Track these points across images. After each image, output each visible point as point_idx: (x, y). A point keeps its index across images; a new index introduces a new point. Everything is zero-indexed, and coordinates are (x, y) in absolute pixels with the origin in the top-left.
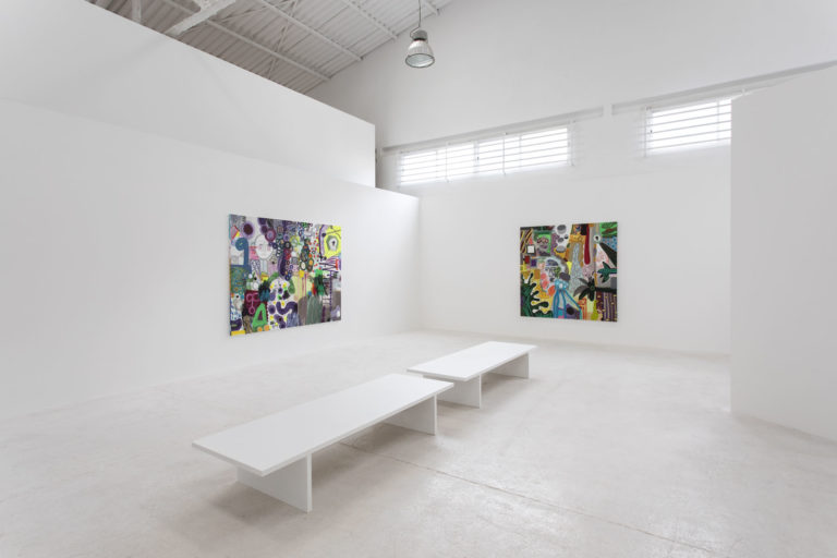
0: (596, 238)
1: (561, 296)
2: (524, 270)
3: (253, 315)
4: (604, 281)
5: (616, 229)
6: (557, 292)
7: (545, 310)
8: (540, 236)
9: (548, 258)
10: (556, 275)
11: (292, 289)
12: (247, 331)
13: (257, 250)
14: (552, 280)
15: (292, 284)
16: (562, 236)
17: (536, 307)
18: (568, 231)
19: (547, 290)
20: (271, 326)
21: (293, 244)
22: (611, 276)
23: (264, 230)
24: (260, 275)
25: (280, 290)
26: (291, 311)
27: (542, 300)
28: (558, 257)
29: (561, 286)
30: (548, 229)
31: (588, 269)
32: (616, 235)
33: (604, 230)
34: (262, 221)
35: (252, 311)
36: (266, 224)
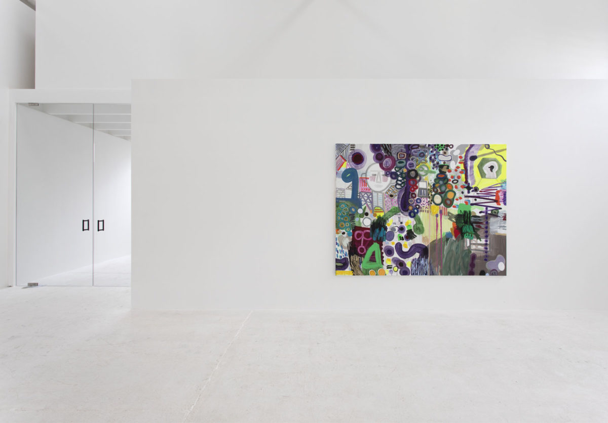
3: (363, 256)
11: (419, 229)
12: (355, 272)
13: (369, 181)
15: (419, 221)
20: (387, 271)
21: (421, 173)
23: (379, 158)
24: (373, 210)
25: (401, 229)
26: (417, 255)
34: (375, 148)
35: (362, 250)
36: (381, 151)
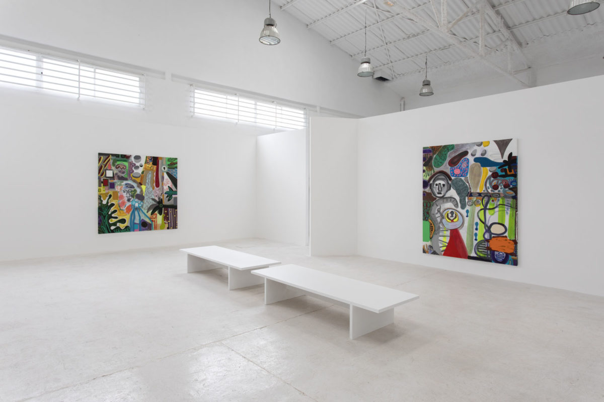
0: (163, 168)
1: (136, 213)
2: (103, 192)
4: (169, 200)
5: (176, 163)
6: (133, 210)
7: (122, 226)
8: (118, 163)
9: (125, 182)
10: (132, 196)
14: (129, 200)
16: (138, 164)
17: (115, 224)
18: (143, 161)
19: (124, 208)
22: (174, 196)
27: (120, 218)
28: (134, 181)
29: (137, 205)
30: (125, 157)
31: (157, 191)
32: (176, 168)
33: (169, 163)
